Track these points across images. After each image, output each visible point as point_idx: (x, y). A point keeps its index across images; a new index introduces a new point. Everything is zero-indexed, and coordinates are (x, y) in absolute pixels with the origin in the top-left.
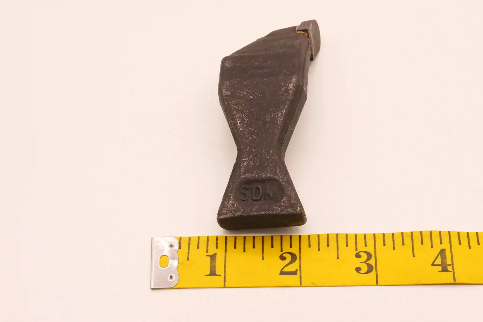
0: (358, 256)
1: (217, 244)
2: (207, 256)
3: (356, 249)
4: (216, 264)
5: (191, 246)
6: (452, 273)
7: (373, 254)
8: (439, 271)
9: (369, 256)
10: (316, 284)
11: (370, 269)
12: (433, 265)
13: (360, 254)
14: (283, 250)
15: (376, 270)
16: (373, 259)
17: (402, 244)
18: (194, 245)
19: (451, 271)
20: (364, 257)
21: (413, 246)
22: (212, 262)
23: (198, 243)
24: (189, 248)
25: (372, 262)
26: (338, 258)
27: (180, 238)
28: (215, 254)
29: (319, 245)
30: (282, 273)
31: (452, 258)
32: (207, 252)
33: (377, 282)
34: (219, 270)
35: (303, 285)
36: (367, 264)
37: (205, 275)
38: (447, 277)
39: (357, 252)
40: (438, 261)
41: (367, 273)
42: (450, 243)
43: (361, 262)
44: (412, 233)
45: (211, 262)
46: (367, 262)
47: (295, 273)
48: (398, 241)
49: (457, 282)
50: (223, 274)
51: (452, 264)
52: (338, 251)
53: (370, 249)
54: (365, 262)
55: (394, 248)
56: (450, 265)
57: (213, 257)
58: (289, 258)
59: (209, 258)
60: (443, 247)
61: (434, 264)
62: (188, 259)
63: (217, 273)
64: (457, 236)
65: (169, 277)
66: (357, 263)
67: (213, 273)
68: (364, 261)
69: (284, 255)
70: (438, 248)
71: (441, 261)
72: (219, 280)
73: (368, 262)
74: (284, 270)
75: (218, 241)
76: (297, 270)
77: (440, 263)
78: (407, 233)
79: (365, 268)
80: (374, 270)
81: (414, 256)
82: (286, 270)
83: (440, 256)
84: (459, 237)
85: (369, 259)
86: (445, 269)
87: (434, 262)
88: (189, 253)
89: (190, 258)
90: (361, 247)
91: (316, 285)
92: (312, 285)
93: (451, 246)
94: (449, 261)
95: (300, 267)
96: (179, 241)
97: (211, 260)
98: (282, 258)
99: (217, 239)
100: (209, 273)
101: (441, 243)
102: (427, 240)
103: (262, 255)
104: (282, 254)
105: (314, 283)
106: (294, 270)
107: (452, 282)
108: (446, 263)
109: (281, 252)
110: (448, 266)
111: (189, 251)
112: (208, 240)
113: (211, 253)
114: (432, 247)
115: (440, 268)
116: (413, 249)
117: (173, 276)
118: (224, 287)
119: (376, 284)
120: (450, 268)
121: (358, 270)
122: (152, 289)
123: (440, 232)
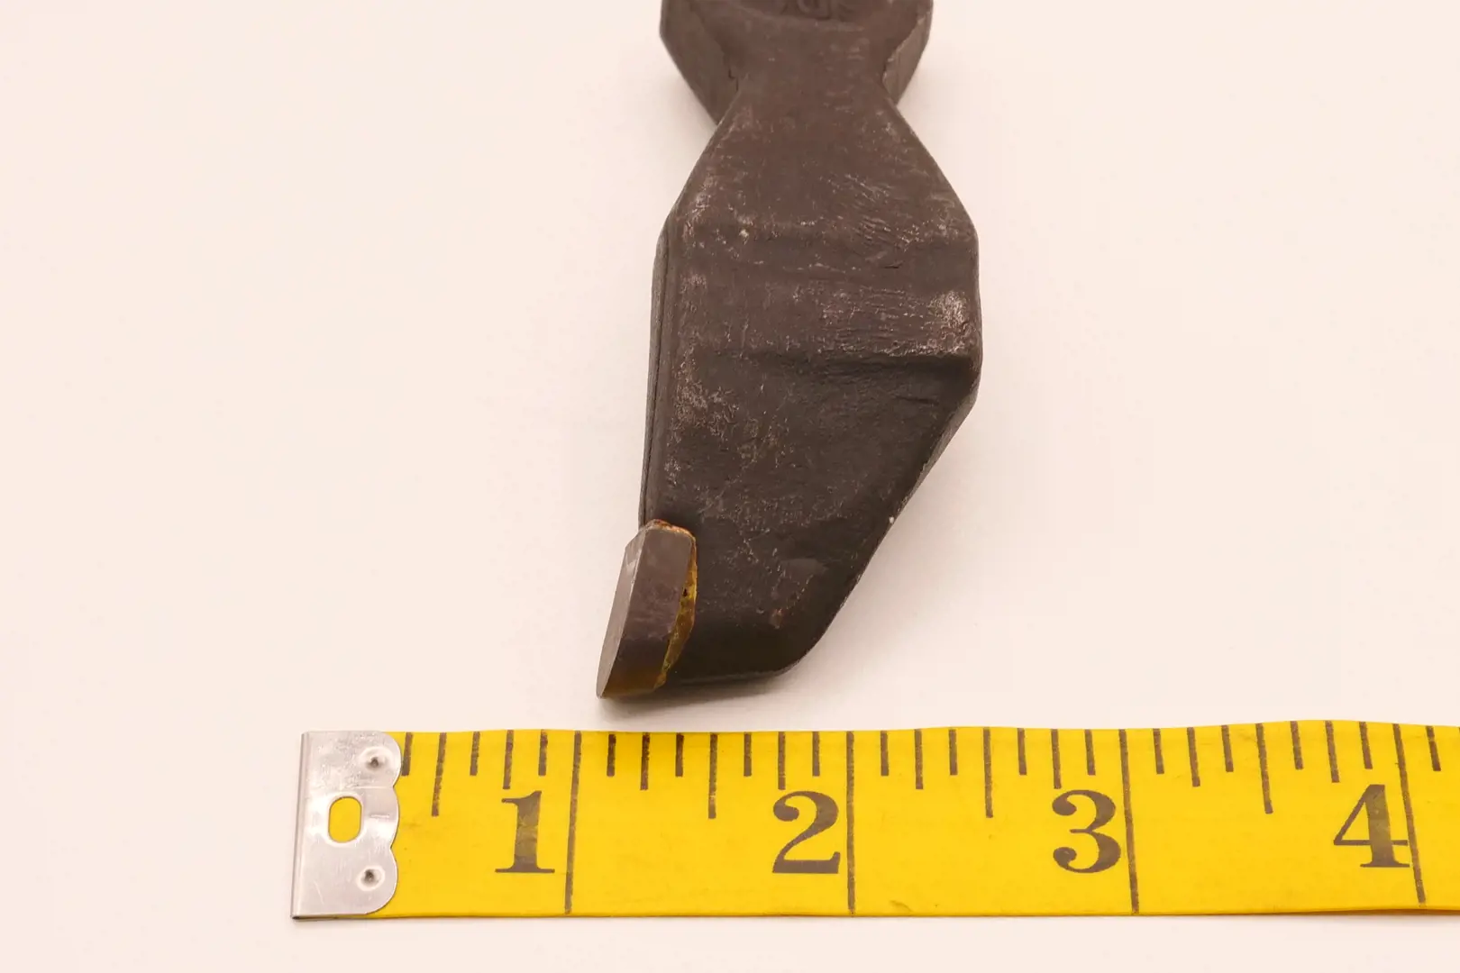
0: (1063, 807)
1: (543, 759)
2: (504, 801)
3: (1057, 784)
4: (536, 832)
5: (446, 767)
6: (1410, 872)
7: (1118, 801)
8: (1363, 866)
9: (1105, 808)
10: (906, 907)
11: (1108, 854)
12: (1338, 841)
13: (1072, 799)
14: (787, 782)
15: (1131, 858)
16: (1118, 820)
17: (1224, 767)
18: (457, 761)
19: (1407, 866)
20: (1086, 811)
21: (1265, 776)
22: (523, 824)
23: (475, 757)
24: (439, 772)
25: (1114, 829)
26: (989, 814)
27: (409, 737)
28: (537, 795)
29: (919, 768)
30: (782, 866)
31: (1409, 817)
32: (506, 787)
33: (1135, 903)
34: (549, 851)
35: (858, 908)
36: (1097, 836)
37: (498, 871)
38: (1394, 886)
39: (1059, 793)
40: (1360, 829)
41: (1098, 867)
42: (1401, 764)
43: (1074, 831)
44: (1259, 728)
45: (519, 825)
46: (1097, 831)
47: (829, 867)
48: (1211, 758)
49: (1431, 903)
50: (561, 869)
51: (1411, 840)
52: (988, 788)
53: (1108, 783)
54: (1089, 830)
55: (1196, 782)
56: (1403, 843)
57: (528, 807)
58: (808, 811)
59: (513, 809)
60: (1374, 778)
61: (1345, 838)
62: (435, 812)
63: (541, 864)
64: (1426, 741)
65: (362, 875)
66: (1060, 832)
67: (525, 862)
68: (1085, 827)
69: (790, 803)
70: (1356, 781)
71: (1371, 829)
72: (547, 889)
73: (1099, 830)
74: (789, 857)
75: (549, 750)
76: (837, 856)
77: (1366, 836)
78: (1240, 728)
79: (1088, 852)
80: (1123, 861)
81: (1269, 809)
82: (797, 854)
83: (1364, 808)
84: (1433, 746)
85: (1100, 821)
86: (1383, 858)
87: (1344, 830)
88: (437, 790)
89: (441, 809)
90: (1074, 777)
91: (906, 912)
92: (891, 910)
93: (1403, 775)
94: (1398, 830)
95: (850, 847)
96: (403, 748)
97: (521, 815)
98: (784, 812)
99: (544, 742)
100: (510, 863)
101: (1368, 765)
102: (1315, 752)
103: (710, 798)
104: (785, 798)
105: (898, 904)
106: (828, 857)
107: (1413, 902)
108: (1388, 835)
109: (781, 791)
110: (1396, 848)
111: (438, 781)
112: (509, 746)
113: (520, 790)
114: (1335, 778)
115: (1366, 854)
116: (1266, 786)
117: (375, 873)
118: (568, 914)
119: (1129, 908)
120: (1402, 854)
121: (1064, 857)
122: (297, 918)
123: (1363, 726)
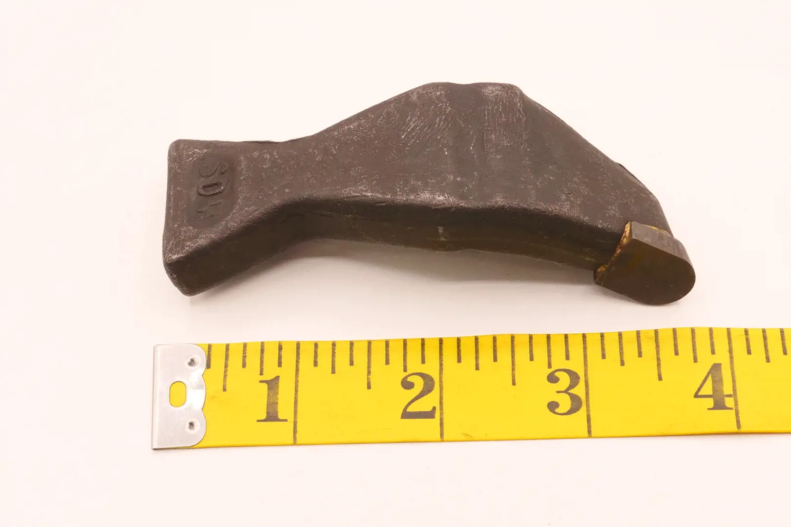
0: (552, 379)
1: (280, 357)
2: (261, 382)
3: (550, 366)
4: (277, 399)
5: (229, 363)
6: (733, 412)
7: (581, 374)
8: (709, 409)
9: (574, 378)
10: (470, 436)
11: (576, 404)
12: (696, 396)
13: (557, 374)
14: (408, 368)
15: (588, 406)
16: (581, 385)
17: (637, 354)
18: (235, 359)
19: (732, 409)
20: (565, 380)
21: (658, 359)
22: (271, 395)
23: (244, 357)
24: (226, 366)
25: (579, 390)
26: (514, 384)
27: (210, 347)
28: (277, 378)
29: (477, 358)
30: (406, 415)
31: (734, 381)
32: (261, 374)
33: (589, 432)
34: (284, 409)
35: (445, 437)
36: (570, 394)
37: (258, 421)
38: (725, 419)
39: (550, 371)
40: (708, 389)
41: (570, 412)
42: (731, 351)
43: (558, 392)
44: (656, 332)
45: (268, 395)
46: (570, 391)
47: (430, 415)
48: (630, 349)
49: (743, 429)
50: (291, 419)
51: (734, 395)
52: (513, 369)
53: (575, 364)
54: (566, 391)
55: (622, 363)
56: (730, 396)
57: (273, 384)
58: (419, 384)
59: (265, 386)
60: (716, 359)
61: (700, 394)
62: (225, 390)
63: (280, 417)
64: (744, 337)
65: (188, 425)
66: (551, 392)
67: (272, 416)
68: (564, 389)
69: (410, 379)
70: (706, 361)
71: (714, 390)
72: (283, 430)
73: (571, 391)
74: (410, 409)
75: (283, 352)
76: (434, 408)
77: (711, 393)
78: (646, 332)
79: (565, 403)
80: (584, 408)
81: (660, 378)
82: (413, 408)
83: (710, 378)
84: (747, 340)
85: (571, 386)
86: (719, 405)
87: (699, 390)
88: (225, 376)
89: (228, 388)
90: (559, 361)
91: (471, 439)
92: (464, 438)
93: (731, 358)
94: (727, 389)
95: (441, 403)
96: (207, 353)
97: (269, 389)
98: (407, 385)
99: (280, 348)
100: (264, 417)
101: (713, 352)
102: (685, 345)
103: (368, 378)
104: (407, 377)
105: (467, 435)
106: (429, 409)
107: (735, 429)
108: (723, 392)
109: (405, 373)
110: (727, 399)
111: (226, 371)
112: (262, 351)
113: (269, 376)
114: (695, 360)
115: (710, 402)
116: (659, 365)
117: (195, 424)
118: (295, 443)
119: (586, 434)
120: (729, 402)
121: (553, 406)
122: (154, 449)
123: (711, 330)
